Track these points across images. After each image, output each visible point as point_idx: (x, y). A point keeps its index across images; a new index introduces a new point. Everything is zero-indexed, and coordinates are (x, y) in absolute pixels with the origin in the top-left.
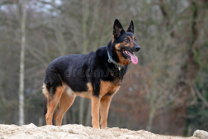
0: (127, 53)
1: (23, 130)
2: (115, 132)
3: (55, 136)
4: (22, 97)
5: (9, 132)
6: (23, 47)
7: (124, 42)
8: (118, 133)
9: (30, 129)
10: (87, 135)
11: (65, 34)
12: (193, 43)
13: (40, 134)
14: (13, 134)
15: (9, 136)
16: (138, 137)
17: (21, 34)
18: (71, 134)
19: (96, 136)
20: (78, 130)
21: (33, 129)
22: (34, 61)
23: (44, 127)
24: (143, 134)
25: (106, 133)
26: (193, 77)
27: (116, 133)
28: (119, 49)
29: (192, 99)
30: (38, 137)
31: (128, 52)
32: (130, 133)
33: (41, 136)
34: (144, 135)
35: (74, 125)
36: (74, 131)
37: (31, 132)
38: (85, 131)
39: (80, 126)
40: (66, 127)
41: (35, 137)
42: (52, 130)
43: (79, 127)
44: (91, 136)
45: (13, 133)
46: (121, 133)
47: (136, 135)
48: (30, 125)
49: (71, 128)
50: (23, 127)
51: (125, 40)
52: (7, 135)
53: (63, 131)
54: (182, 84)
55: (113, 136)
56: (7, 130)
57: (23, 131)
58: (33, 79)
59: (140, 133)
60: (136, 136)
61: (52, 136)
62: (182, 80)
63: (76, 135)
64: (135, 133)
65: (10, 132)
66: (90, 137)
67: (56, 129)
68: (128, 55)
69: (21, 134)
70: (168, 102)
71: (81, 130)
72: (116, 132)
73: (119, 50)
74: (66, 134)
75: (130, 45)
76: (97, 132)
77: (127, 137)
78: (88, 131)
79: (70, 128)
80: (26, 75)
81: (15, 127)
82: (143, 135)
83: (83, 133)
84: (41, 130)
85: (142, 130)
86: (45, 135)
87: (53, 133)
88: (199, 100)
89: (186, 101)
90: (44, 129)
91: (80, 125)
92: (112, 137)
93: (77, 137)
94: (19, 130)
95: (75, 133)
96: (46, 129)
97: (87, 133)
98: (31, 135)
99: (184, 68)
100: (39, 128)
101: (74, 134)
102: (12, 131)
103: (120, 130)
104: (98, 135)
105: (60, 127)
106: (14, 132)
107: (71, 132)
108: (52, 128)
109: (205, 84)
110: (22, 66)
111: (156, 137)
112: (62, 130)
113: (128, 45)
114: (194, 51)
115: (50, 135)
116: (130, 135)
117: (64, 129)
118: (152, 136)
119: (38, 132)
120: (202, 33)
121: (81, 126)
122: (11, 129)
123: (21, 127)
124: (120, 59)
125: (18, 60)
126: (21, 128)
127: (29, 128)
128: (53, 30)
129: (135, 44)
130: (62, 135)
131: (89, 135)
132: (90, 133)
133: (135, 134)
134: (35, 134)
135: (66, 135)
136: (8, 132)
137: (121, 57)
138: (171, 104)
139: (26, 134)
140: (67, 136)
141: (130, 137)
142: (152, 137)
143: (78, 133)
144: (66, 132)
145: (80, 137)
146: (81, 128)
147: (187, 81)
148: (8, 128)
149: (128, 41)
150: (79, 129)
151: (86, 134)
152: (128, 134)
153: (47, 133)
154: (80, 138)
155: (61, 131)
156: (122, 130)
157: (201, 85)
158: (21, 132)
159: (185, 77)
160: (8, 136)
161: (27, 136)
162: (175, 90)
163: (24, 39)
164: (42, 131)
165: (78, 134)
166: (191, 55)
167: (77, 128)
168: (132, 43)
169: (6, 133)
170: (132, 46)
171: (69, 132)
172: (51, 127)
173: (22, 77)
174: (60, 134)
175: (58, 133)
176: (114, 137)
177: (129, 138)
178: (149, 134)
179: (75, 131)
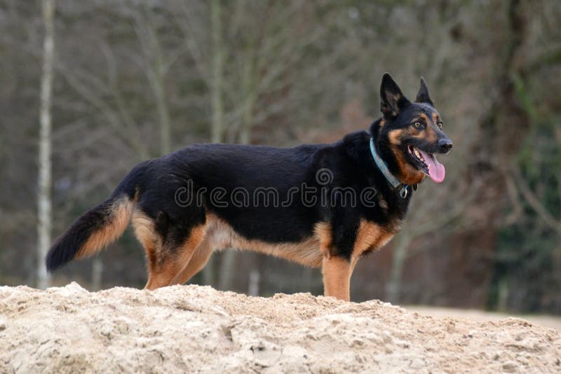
0: (419, 156)
1: (51, 300)
2: (302, 306)
3: (138, 318)
4: (45, 205)
5: (12, 306)
6: (47, 67)
7: (412, 129)
8: (310, 308)
9: (70, 298)
10: (226, 315)
11: (161, 31)
12: (511, 54)
13: (98, 312)
14: (22, 313)
15: (13, 317)
16: (365, 321)
17: (41, 32)
18: (182, 310)
19: (249, 316)
20: (200, 300)
21: (78, 298)
22: (79, 107)
23: (108, 294)
24: (378, 312)
25: (278, 309)
26: (512, 147)
27: (304, 309)
28: (399, 142)
29: (509, 209)
30: (92, 320)
31: (422, 153)
32: (343, 310)
33: (100, 317)
34: (381, 315)
35: (188, 286)
36: (189, 304)
37: (72, 307)
38: (221, 302)
39: (206, 290)
40: (168, 292)
41: (84, 320)
42: (128, 301)
43: (203, 291)
44: (237, 319)
45: (22, 308)
46: (319, 309)
47: (359, 314)
48: (68, 286)
49: (182, 296)
50: (51, 293)
51: (414, 123)
52: (7, 315)
53: (160, 305)
54: (483, 167)
55: (295, 317)
56: (8, 302)
57: (51, 303)
58: (76, 156)
59: (368, 307)
60: (358, 317)
61: (130, 317)
62: (483, 156)
63: (195, 313)
64: (356, 308)
65: (15, 306)
66: (232, 320)
67: (140, 299)
68: (422, 160)
69: (43, 313)
70: (444, 218)
71: (209, 302)
72: (306, 306)
73: (398, 147)
74: (166, 312)
75: (427, 135)
76: (252, 305)
77: (335, 319)
78: (229, 304)
79: (177, 295)
80: (55, 144)
81: (27, 293)
82: (378, 315)
83: (215, 309)
84: (100, 302)
85: (376, 300)
86: (109, 316)
87: (133, 311)
88: (530, 212)
89: (492, 216)
90: (109, 298)
91: (206, 286)
92: (292, 320)
93: (199, 319)
94: (39, 301)
95: (191, 308)
96: (114, 297)
97: (225, 308)
98: (72, 315)
99: (488, 124)
100: (95, 295)
101: (190, 310)
102: (19, 303)
103: (316, 301)
104: (256, 315)
105: (151, 293)
106: (27, 307)
107: (182, 307)
108: (129, 295)
109: (544, 167)
110: (46, 120)
111: (413, 320)
112: (157, 302)
113: (421, 135)
114: (515, 77)
115: (125, 314)
116: (343, 315)
117: (162, 298)
118: (402, 318)
119: (93, 305)
120: (535, 28)
121: (208, 289)
122: (18, 297)
123: (44, 293)
124: (402, 168)
125: (34, 102)
126: (44, 296)
127: (67, 296)
128: (130, 21)
129: (439, 135)
130: (157, 314)
131: (231, 315)
132: (232, 309)
133: (356, 311)
134: (83, 313)
135: (168, 315)
136: (8, 307)
137: (404, 163)
138: (453, 222)
139: (58, 312)
140: (170, 318)
141: (342, 321)
142: (401, 320)
143: (200, 308)
144: (167, 306)
145: (206, 320)
146: (208, 295)
147: (496, 161)
148: (8, 294)
149: (422, 126)
150: (202, 297)
151: (222, 312)
152: (336, 312)
153: (115, 308)
154: (206, 323)
155: (154, 302)
156: (321, 300)
157: (534, 171)
158: (44, 306)
159: (491, 150)
160: (9, 318)
161: (60, 317)
162: (462, 186)
163: (49, 45)
164: (103, 304)
165: (201, 312)
166: (508, 89)
167: (198, 296)
168: (431, 132)
169: (4, 311)
170: (432, 139)
171: (176, 306)
172: (127, 293)
173: (45, 148)
174: (150, 311)
175: (146, 308)
176: (298, 321)
177: (339, 323)
178: (395, 311)
179: (192, 302)
